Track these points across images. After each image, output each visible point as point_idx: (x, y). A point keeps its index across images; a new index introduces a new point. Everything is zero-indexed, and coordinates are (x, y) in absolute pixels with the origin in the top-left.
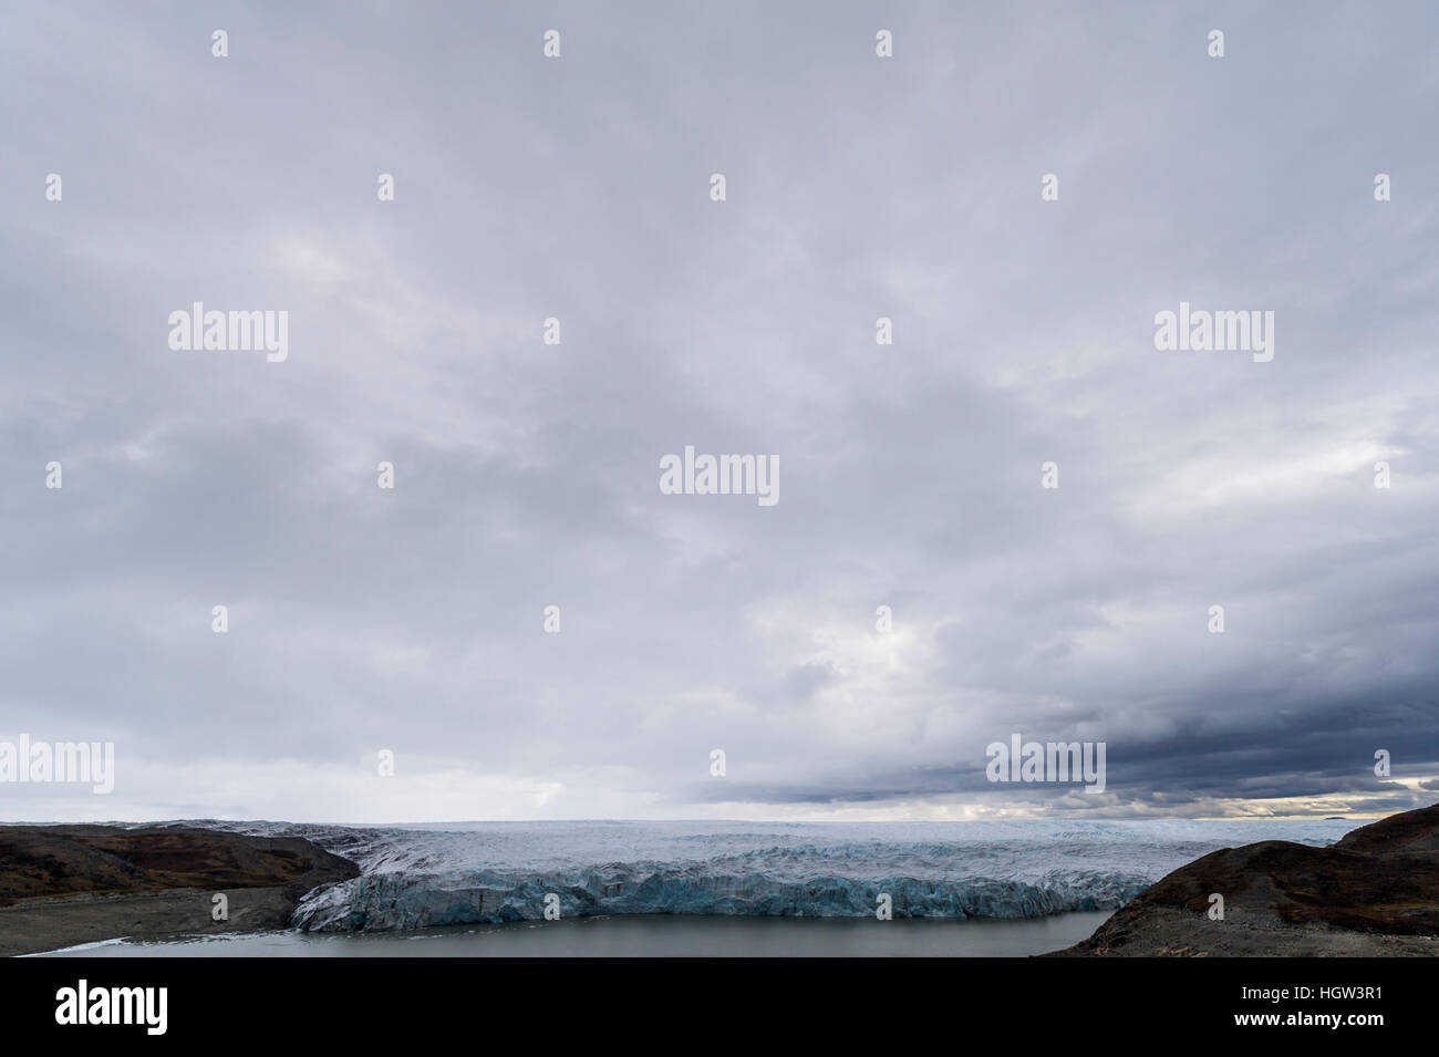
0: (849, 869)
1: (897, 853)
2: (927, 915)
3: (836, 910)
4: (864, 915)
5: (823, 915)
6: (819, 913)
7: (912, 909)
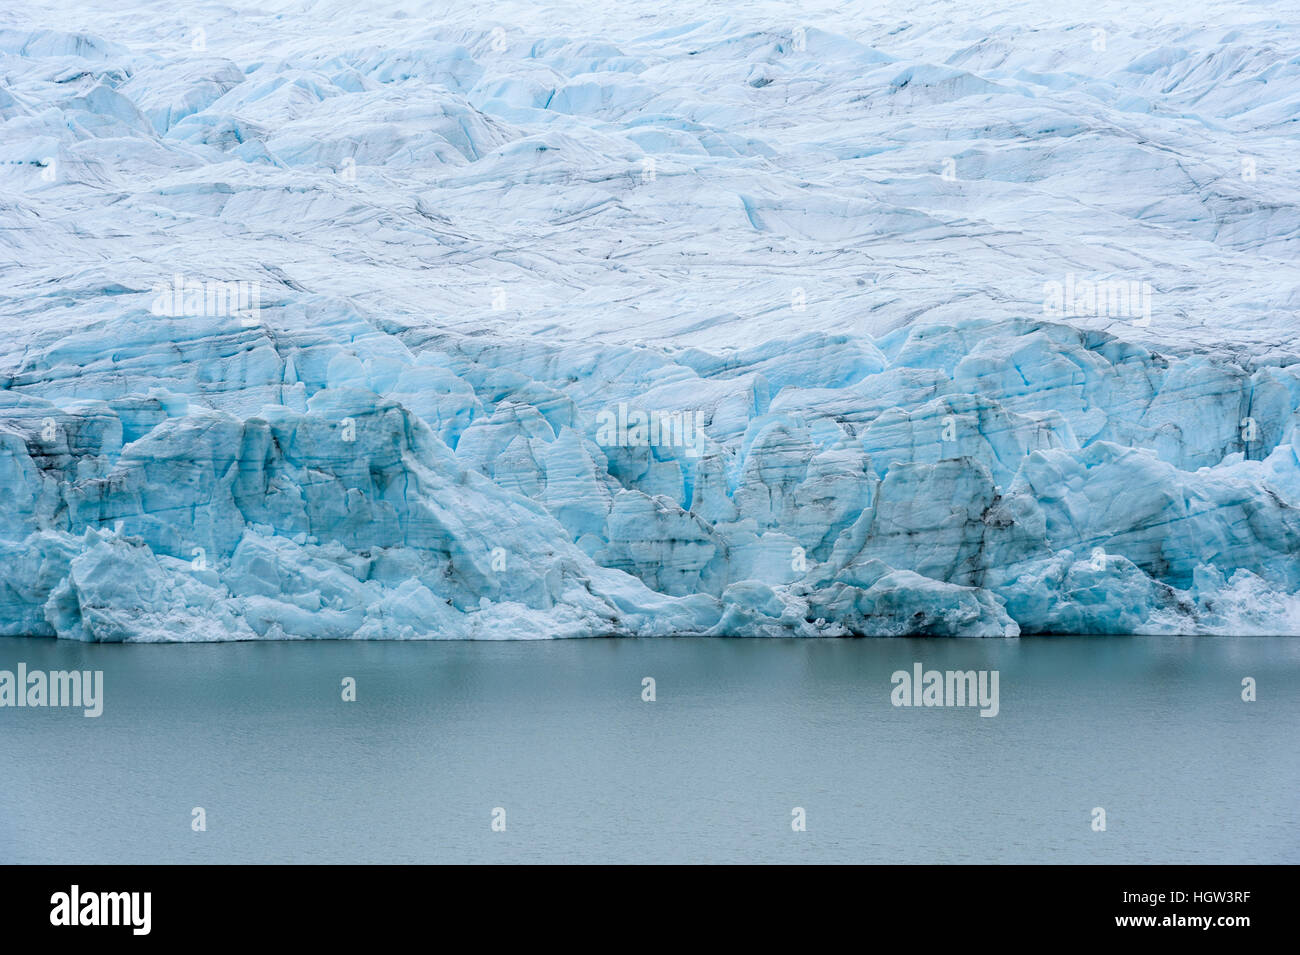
0: (455, 251)
1: (971, 111)
2: (1159, 623)
3: (288, 585)
4: (547, 624)
5: (148, 630)
6: (116, 617)
7: (1031, 575)
